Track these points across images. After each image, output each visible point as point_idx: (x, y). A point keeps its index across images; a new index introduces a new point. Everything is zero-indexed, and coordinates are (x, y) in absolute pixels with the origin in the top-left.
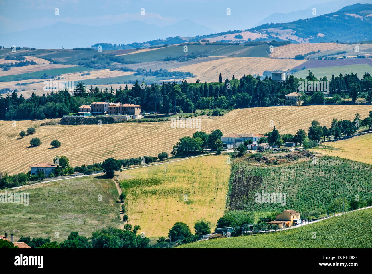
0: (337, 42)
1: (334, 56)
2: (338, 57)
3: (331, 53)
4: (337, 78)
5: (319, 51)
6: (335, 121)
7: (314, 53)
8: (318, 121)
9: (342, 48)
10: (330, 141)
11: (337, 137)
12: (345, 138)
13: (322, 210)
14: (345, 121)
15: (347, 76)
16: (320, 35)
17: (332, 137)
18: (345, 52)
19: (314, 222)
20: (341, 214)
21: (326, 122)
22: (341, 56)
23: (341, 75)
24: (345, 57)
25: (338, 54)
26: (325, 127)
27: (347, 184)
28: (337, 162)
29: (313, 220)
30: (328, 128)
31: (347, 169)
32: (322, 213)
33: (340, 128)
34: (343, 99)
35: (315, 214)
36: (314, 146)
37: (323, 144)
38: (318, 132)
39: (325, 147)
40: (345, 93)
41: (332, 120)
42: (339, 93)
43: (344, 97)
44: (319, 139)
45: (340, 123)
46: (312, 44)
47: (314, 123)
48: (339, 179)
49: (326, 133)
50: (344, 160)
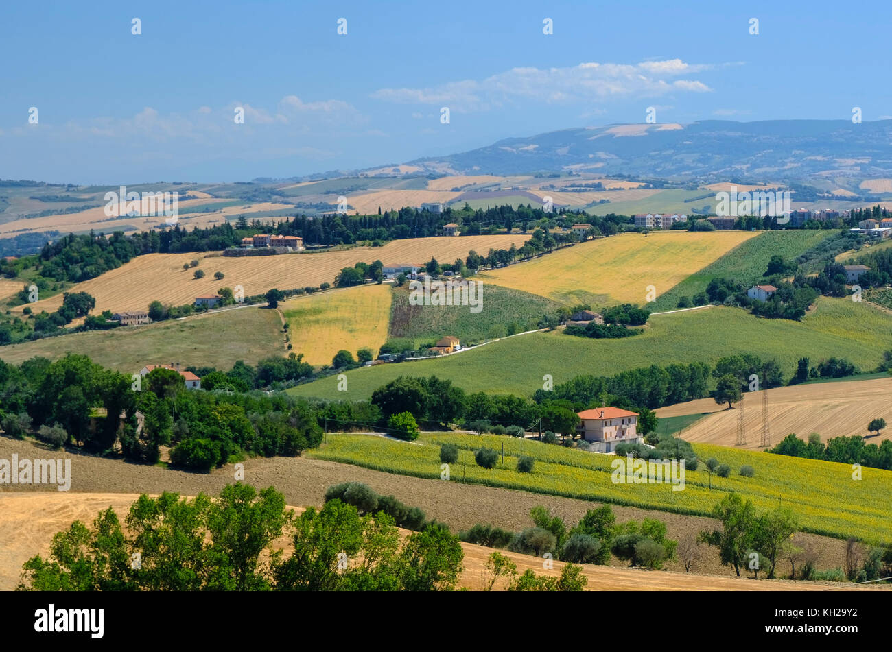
0: (492, 174)
1: (490, 188)
2: (493, 189)
3: (486, 185)
4: (492, 210)
5: (475, 184)
6: (491, 250)
7: (470, 185)
8: (476, 251)
9: (496, 180)
10: (486, 270)
11: (494, 265)
12: (501, 267)
13: (482, 337)
14: (501, 251)
15: (502, 208)
16: (476, 168)
17: (489, 266)
18: (499, 185)
19: (473, 347)
20: (498, 340)
21: (482, 251)
22: (497, 188)
23: (497, 207)
24: (499, 189)
25: (493, 186)
26: (482, 257)
27: (504, 310)
28: (494, 290)
29: (472, 345)
30: (485, 257)
31: (504, 297)
32: (481, 339)
33: (496, 257)
34: (498, 230)
35: (473, 341)
36: (472, 274)
37: (480, 273)
38: (476, 261)
39: (482, 276)
40: (501, 223)
41: (489, 250)
42: (494, 223)
43: (499, 228)
44: (477, 268)
45: (496, 252)
46: (468, 177)
47: (471, 253)
48: (496, 306)
49: (484, 262)
50: (501, 288)
